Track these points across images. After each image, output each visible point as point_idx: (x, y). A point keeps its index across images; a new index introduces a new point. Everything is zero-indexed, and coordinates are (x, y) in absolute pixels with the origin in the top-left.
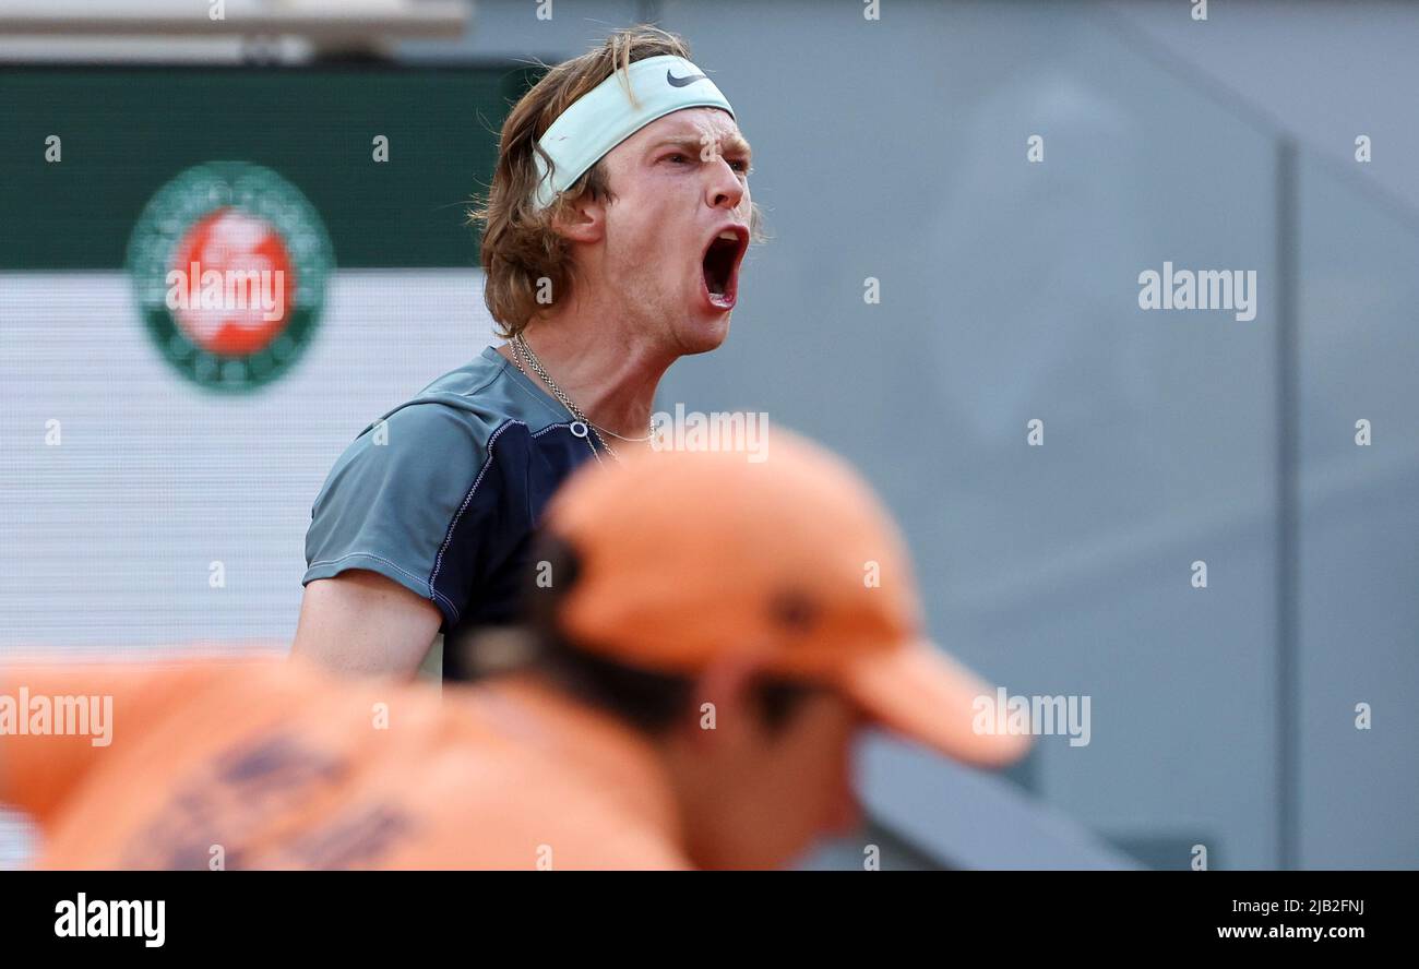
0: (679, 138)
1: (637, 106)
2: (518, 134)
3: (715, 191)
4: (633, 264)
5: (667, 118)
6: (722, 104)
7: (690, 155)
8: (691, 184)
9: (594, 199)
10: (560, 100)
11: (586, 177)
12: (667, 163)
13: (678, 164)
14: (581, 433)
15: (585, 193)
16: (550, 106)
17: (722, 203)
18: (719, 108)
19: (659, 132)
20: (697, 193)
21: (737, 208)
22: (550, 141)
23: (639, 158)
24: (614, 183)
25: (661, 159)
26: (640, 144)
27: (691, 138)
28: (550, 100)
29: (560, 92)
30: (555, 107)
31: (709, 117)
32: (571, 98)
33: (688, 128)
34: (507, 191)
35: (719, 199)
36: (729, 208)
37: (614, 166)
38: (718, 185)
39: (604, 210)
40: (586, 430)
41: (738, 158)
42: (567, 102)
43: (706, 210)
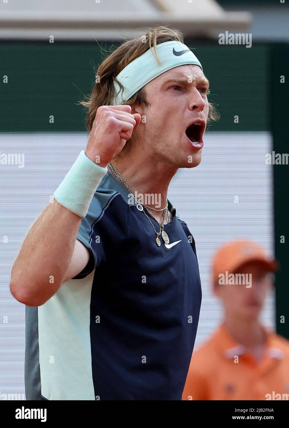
0: (177, 79)
1: (160, 64)
2: (106, 72)
3: (192, 104)
4: (156, 134)
5: (173, 70)
6: (197, 63)
7: (182, 86)
8: (182, 99)
9: (140, 104)
10: (126, 60)
11: (137, 94)
12: (172, 90)
13: (177, 91)
14: (141, 209)
15: (136, 102)
16: (121, 62)
17: (196, 109)
18: (195, 65)
19: (168, 77)
20: (184, 103)
21: (202, 112)
22: (121, 77)
23: (160, 87)
24: (149, 99)
25: (169, 88)
26: (160, 82)
27: (183, 79)
28: (121, 59)
29: (126, 56)
30: (123, 63)
31: (191, 69)
32: (130, 59)
33: (182, 75)
34: (98, 95)
35: (194, 107)
36: (199, 111)
37: (149, 90)
38: (195, 102)
39: (144, 110)
40: (143, 208)
41: (203, 87)
42: (129, 61)
43: (188, 112)
